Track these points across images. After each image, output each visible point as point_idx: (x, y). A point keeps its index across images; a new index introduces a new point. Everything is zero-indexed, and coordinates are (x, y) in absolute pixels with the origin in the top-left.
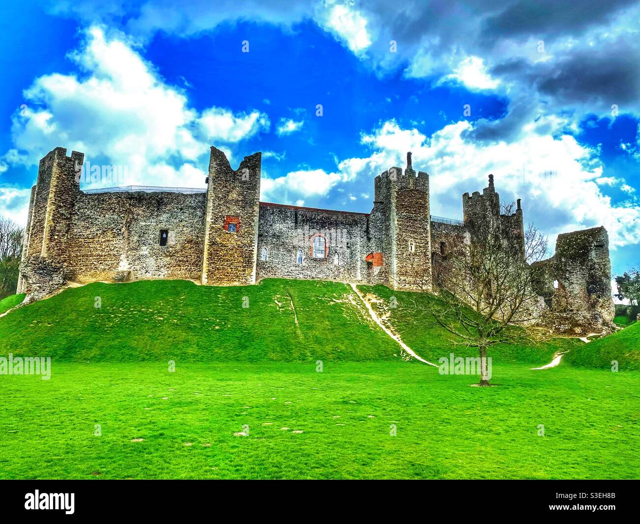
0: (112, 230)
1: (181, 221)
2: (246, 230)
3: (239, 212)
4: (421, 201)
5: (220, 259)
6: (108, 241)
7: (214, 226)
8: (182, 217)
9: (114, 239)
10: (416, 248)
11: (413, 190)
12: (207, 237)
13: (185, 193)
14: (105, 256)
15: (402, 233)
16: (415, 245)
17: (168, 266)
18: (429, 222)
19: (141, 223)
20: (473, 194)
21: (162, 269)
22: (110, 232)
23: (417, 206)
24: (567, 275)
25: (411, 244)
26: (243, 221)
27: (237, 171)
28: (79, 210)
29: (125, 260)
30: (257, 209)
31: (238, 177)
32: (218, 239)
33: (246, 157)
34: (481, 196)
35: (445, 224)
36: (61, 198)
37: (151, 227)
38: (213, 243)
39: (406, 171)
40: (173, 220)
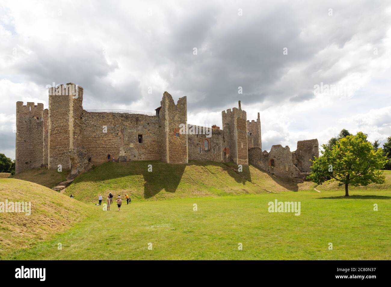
1: (149, 130)
2: (183, 136)
4: (244, 124)
5: (174, 150)
6: (110, 140)
8: (149, 128)
9: (114, 139)
11: (242, 119)
12: (167, 139)
13: (149, 115)
14: (109, 148)
15: (239, 139)
17: (144, 154)
19: (128, 130)
20: (252, 121)
21: (142, 155)
22: (111, 135)
23: (243, 126)
25: (242, 144)
27: (177, 105)
28: (85, 121)
29: (123, 150)
31: (178, 108)
32: (172, 140)
33: (180, 98)
34: (255, 122)
36: (76, 114)
37: (134, 132)
38: (170, 142)
40: (145, 129)
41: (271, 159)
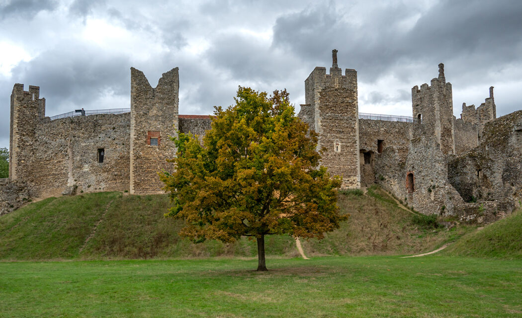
0: (61, 152)
1: (114, 139)
2: (167, 143)
3: (159, 126)
4: (348, 99)
5: (144, 171)
6: (60, 162)
7: (137, 141)
8: (115, 136)
9: (63, 159)
10: (342, 147)
11: (339, 89)
12: (132, 152)
13: (116, 114)
14: (58, 175)
15: (326, 134)
16: (341, 145)
17: (106, 180)
18: (357, 120)
19: (82, 144)
20: (422, 86)
21: (102, 183)
22: (60, 154)
23: (343, 105)
24: (489, 164)
25: (336, 144)
26: (163, 135)
27: (157, 88)
28: (38, 137)
29: (71, 178)
30: (176, 123)
31: (157, 94)
32: (141, 153)
33: (164, 74)
34: (429, 88)
35: (383, 122)
36: (23, 128)
37: (90, 146)
38: (137, 157)
39: (331, 70)
40: (107, 139)
41: (409, 173)
